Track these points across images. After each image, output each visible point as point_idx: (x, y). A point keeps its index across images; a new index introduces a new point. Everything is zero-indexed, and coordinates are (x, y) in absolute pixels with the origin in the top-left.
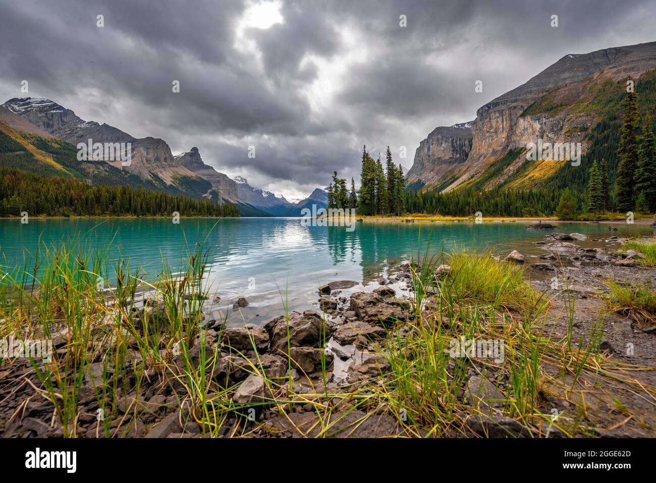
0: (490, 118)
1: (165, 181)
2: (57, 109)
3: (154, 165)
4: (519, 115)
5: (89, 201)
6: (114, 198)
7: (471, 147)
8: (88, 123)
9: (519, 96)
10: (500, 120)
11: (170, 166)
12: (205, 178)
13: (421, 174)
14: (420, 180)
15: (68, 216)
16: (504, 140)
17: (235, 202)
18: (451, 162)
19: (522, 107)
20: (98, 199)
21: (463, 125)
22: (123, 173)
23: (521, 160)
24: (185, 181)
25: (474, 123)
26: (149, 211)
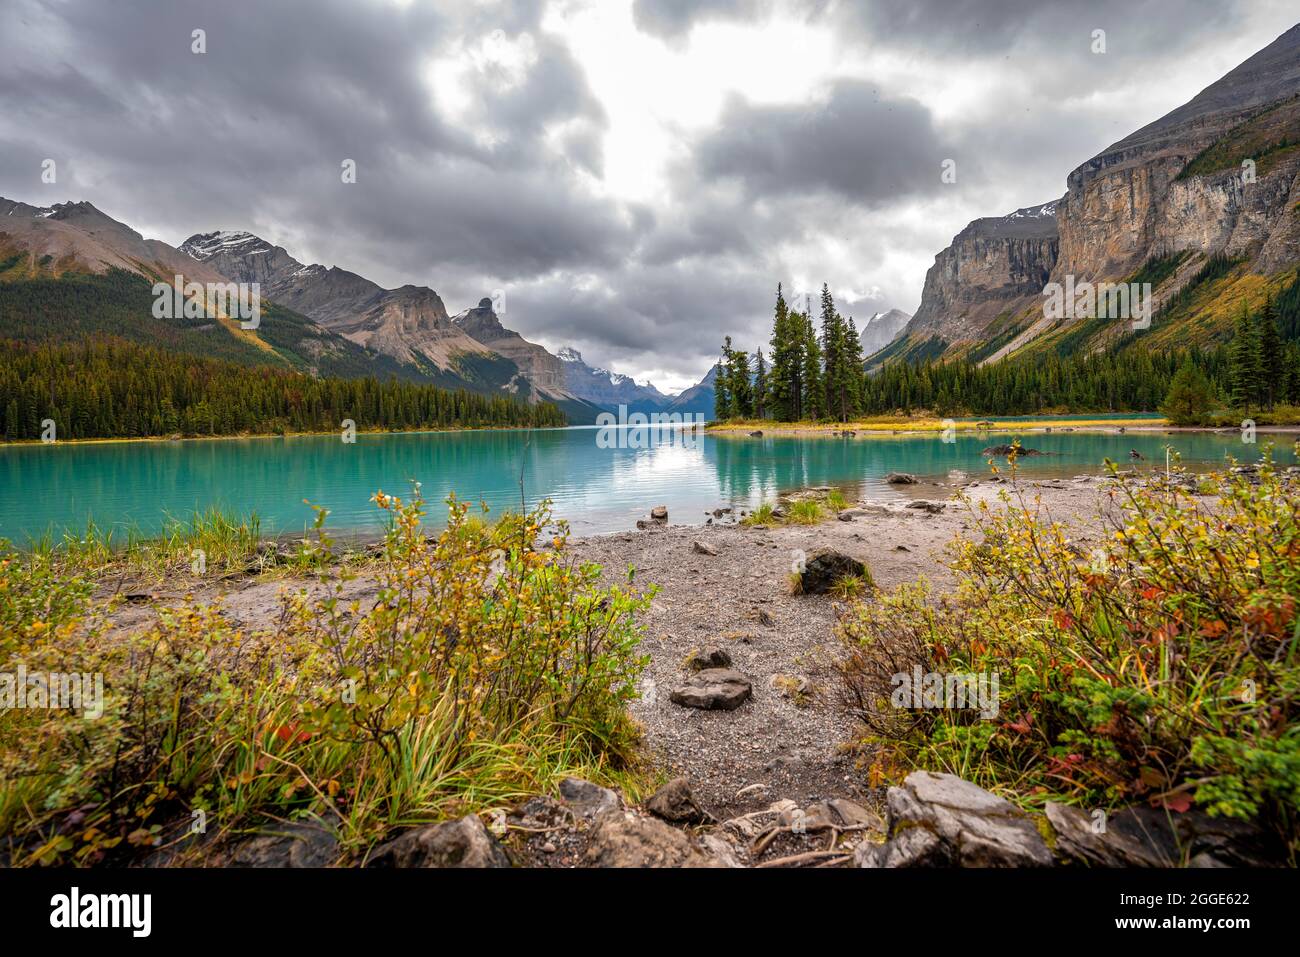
0: (1100, 189)
2: (260, 247)
3: (418, 335)
4: (1172, 176)
5: (313, 406)
6: (352, 399)
7: (1056, 258)
8: (309, 268)
9: (1173, 132)
10: (1125, 192)
11: (444, 337)
12: (505, 355)
13: (939, 323)
14: (936, 338)
15: (282, 433)
16: (1135, 237)
17: (562, 398)
18: (1005, 294)
19: (1180, 157)
20: (327, 404)
21: (1036, 209)
22: (368, 353)
23: (1179, 278)
24: (471, 361)
25: (1062, 204)
26: (408, 421)
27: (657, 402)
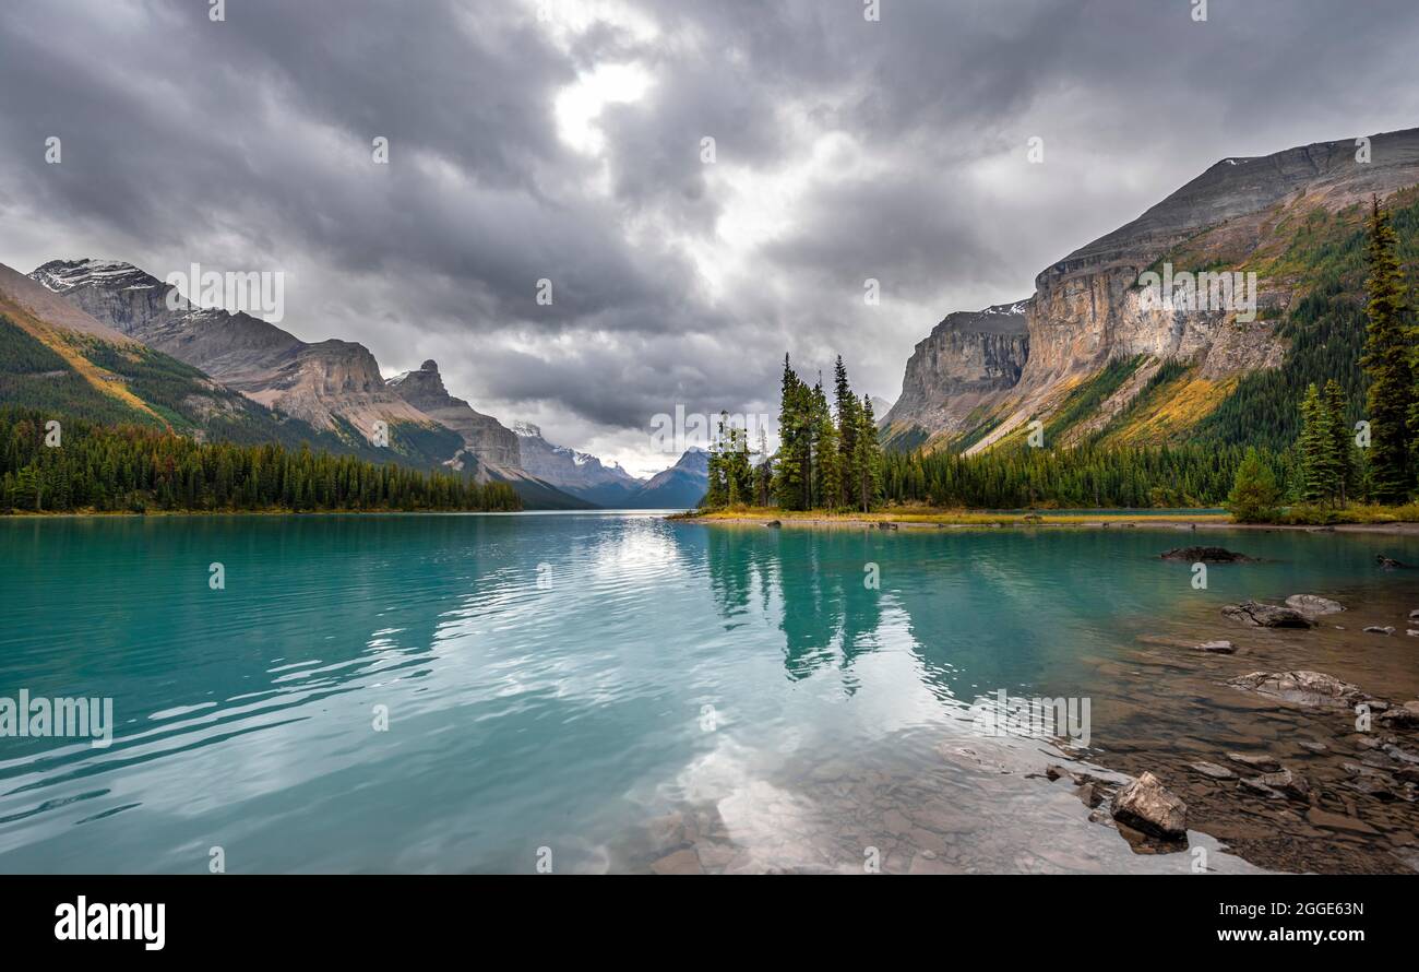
0: (1065, 292)
1: (362, 432)
2: (143, 282)
3: (342, 398)
4: (1127, 285)
5: (191, 479)
6: (247, 470)
7: (1027, 355)
8: (207, 311)
9: (1126, 245)
10: (1086, 296)
11: (374, 402)
12: (450, 426)
13: (919, 413)
14: (917, 428)
15: (142, 511)
16: (1097, 339)
17: (515, 478)
18: (982, 387)
19: (1133, 268)
20: (210, 474)
21: (1007, 307)
22: (275, 416)
23: (1139, 380)
24: (402, 431)
25: (1030, 304)
26: (320, 499)
27: (626, 486)
